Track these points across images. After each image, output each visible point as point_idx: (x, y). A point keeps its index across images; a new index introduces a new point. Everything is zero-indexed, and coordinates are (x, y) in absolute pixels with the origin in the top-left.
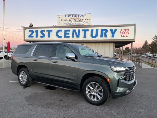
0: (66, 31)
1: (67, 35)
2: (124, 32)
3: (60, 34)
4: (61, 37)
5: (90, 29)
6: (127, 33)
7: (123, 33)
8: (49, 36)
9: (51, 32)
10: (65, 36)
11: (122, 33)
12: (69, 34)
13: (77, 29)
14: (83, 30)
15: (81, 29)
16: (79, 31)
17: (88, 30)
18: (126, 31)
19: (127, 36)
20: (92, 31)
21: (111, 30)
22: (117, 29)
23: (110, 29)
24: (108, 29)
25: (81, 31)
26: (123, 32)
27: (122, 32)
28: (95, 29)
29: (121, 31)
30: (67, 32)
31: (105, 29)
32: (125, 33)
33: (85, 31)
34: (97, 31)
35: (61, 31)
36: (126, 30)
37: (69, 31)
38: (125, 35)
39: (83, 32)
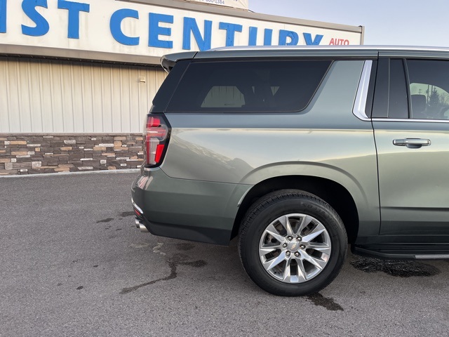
0: (154, 19)
1: (161, 38)
3: (127, 26)
4: (134, 41)
5: (246, 24)
8: (73, 32)
9: (82, 14)
10: (153, 42)
12: (167, 32)
13: (200, 18)
14: (222, 26)
15: (216, 20)
16: (208, 25)
17: (239, 28)
20: (253, 32)
21: (307, 36)
22: (322, 36)
23: (304, 34)
25: (215, 27)
28: (261, 26)
30: (161, 25)
33: (231, 30)
34: (268, 33)
35: (134, 14)
36: (342, 40)
37: (169, 19)
39: (224, 32)
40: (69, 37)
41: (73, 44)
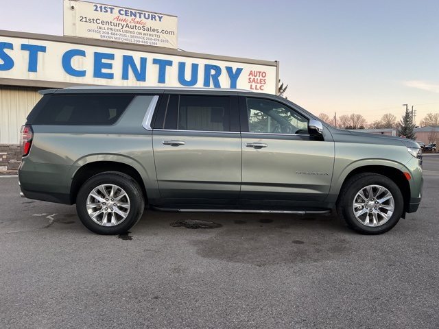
0: (98, 57)
1: (104, 71)
2: (256, 78)
3: (76, 63)
4: (82, 74)
5: (176, 60)
6: (263, 82)
7: (254, 80)
8: (33, 67)
9: (40, 54)
10: (98, 74)
11: (252, 80)
12: (110, 66)
13: (137, 56)
14: (155, 61)
15: (150, 57)
16: (143, 61)
17: (170, 63)
18: (261, 77)
19: (262, 88)
20: (182, 66)
21: (229, 69)
22: (242, 69)
23: (226, 67)
24: (222, 65)
25: (149, 64)
26: (254, 77)
27: (252, 78)
28: (189, 62)
29: (251, 76)
30: (104, 61)
31: (216, 66)
32: (259, 81)
33: (163, 65)
34: (195, 67)
35: (82, 53)
36: (260, 72)
37: (111, 57)
38: (259, 85)
39: (157, 66)
40: (29, 71)
41: (32, 76)
